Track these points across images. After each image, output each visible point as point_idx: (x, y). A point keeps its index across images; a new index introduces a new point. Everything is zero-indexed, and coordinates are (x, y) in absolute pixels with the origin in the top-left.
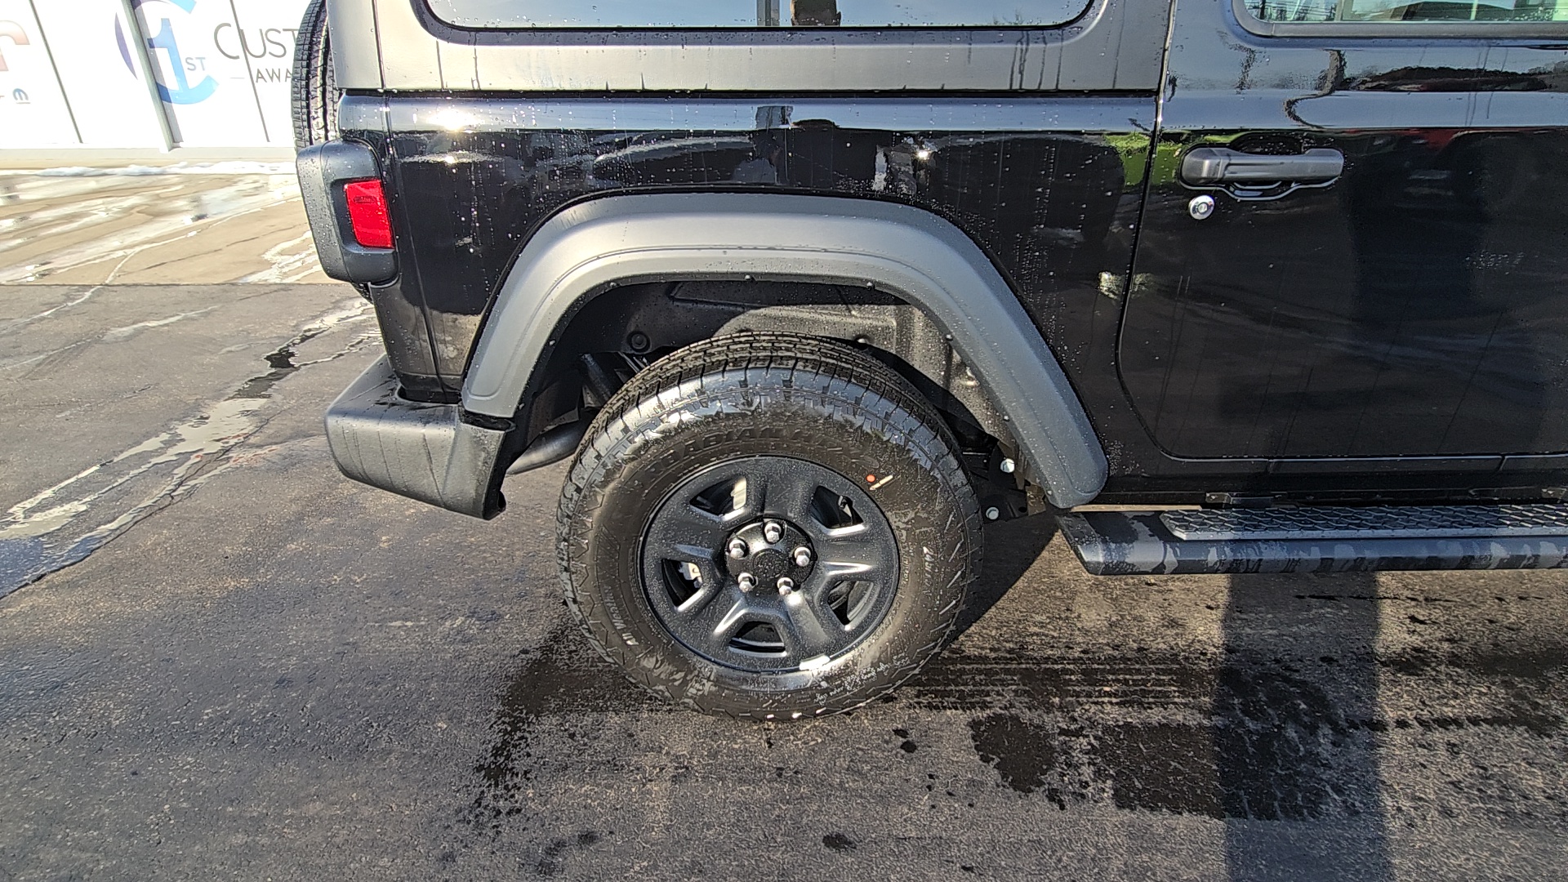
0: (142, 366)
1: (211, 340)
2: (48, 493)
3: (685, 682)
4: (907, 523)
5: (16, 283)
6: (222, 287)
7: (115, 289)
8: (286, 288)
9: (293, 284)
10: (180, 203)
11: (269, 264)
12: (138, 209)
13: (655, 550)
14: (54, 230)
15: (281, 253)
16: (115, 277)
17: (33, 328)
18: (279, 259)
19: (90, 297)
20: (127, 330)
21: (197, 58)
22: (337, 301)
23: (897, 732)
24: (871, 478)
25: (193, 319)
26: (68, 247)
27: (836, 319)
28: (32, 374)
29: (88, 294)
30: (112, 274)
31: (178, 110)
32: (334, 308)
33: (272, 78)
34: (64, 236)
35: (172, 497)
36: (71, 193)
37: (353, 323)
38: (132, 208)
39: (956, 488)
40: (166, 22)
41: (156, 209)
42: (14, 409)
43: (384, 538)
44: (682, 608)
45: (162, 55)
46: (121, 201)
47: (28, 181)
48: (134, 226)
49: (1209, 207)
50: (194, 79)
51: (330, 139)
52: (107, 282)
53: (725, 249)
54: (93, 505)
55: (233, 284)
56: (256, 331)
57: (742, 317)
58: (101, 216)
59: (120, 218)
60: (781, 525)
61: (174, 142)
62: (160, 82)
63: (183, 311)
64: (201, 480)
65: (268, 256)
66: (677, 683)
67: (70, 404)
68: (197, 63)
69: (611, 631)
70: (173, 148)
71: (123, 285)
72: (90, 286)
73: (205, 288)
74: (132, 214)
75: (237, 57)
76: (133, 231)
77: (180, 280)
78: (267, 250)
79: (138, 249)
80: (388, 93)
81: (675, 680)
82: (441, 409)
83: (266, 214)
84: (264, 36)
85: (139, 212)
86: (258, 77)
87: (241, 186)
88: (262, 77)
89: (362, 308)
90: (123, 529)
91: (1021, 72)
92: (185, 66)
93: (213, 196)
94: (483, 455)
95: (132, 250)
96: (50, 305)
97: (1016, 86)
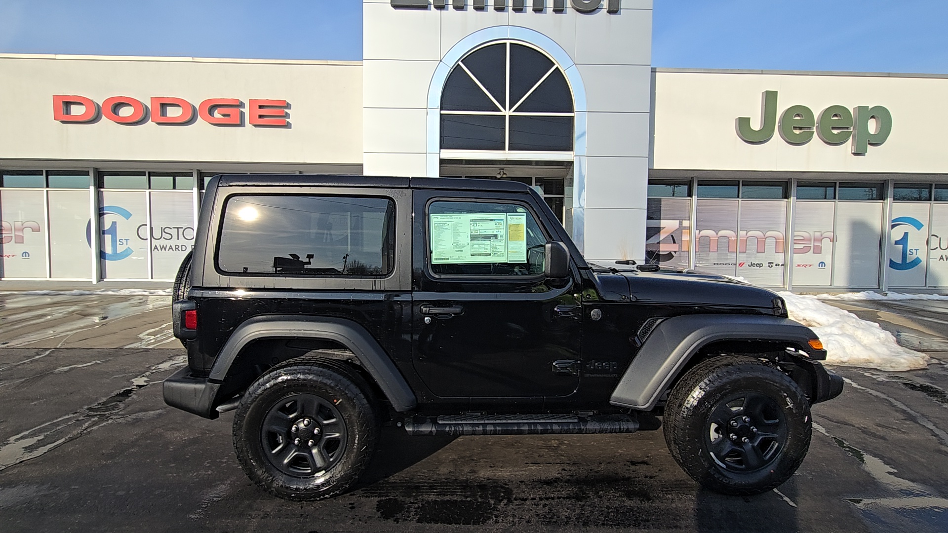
0: (72, 384)
1: (106, 373)
2: (27, 433)
3: (272, 481)
4: (348, 417)
5: (12, 347)
6: (115, 350)
7: (61, 350)
8: (147, 350)
9: (151, 349)
10: (96, 310)
11: (141, 340)
12: (76, 313)
13: (265, 428)
14: (31, 322)
15: (148, 335)
16: (62, 345)
17: (19, 367)
18: (146, 337)
19: (49, 354)
20: (66, 368)
21: (125, 240)
22: (172, 357)
23: (350, 504)
24: (335, 401)
25: (99, 364)
26: (38, 330)
27: (340, 353)
28: (18, 387)
29: (47, 353)
30: (61, 344)
31: (108, 263)
32: (169, 360)
33: (161, 249)
34: (37, 325)
35: (81, 434)
36: (43, 304)
37: (177, 366)
38: (73, 312)
39: (363, 405)
40: (114, 223)
41: (86, 313)
42: (10, 401)
43: (171, 447)
44: (274, 452)
45: (108, 238)
46: (69, 308)
47: (18, 297)
48: (74, 321)
49: (430, 320)
50: (120, 249)
51: (185, 298)
52: (58, 347)
53: (290, 330)
54: (45, 437)
55: (121, 349)
56: (129, 369)
57: (309, 353)
58: (57, 315)
59: (66, 317)
60: (310, 420)
61: (101, 278)
62: (102, 250)
63: (94, 360)
64: (95, 428)
65: (141, 336)
66: (269, 481)
67: (37, 399)
68: (125, 242)
69: (248, 459)
70: (100, 281)
71: (66, 348)
72: (49, 349)
73: (106, 350)
74: (72, 315)
75: (146, 239)
76: (73, 323)
77: (95, 346)
78: (141, 333)
79: (74, 332)
80: (204, 287)
81: (269, 480)
82: (202, 379)
83: (144, 315)
84: (163, 230)
85: (77, 314)
86: (155, 249)
87: (132, 302)
88: (157, 249)
89: (183, 360)
90: (58, 445)
91: (375, 286)
92: (118, 243)
93: (117, 306)
94: (212, 392)
95: (71, 332)
96: (28, 357)
97: (374, 289)
